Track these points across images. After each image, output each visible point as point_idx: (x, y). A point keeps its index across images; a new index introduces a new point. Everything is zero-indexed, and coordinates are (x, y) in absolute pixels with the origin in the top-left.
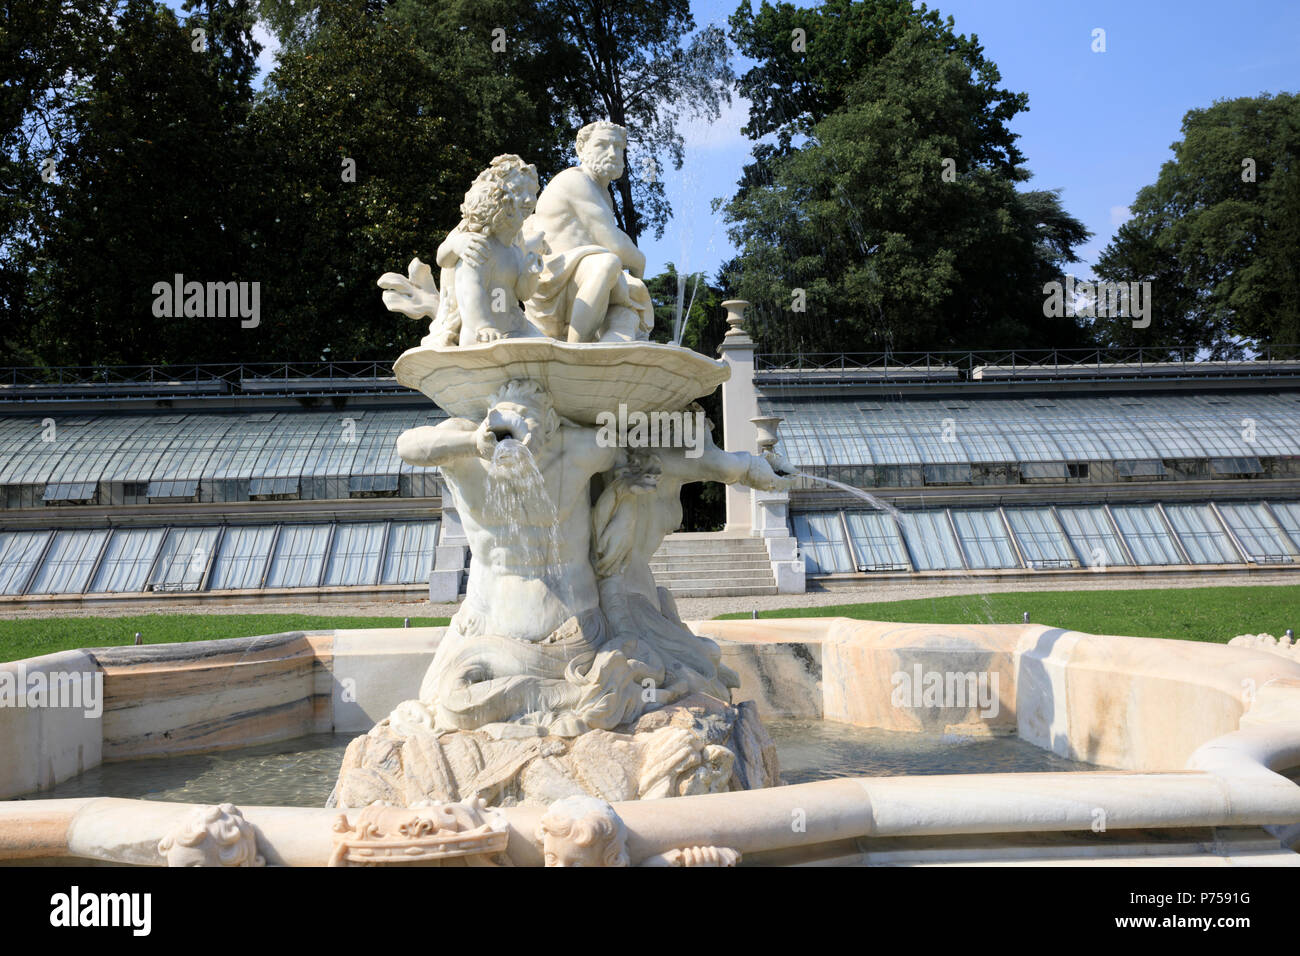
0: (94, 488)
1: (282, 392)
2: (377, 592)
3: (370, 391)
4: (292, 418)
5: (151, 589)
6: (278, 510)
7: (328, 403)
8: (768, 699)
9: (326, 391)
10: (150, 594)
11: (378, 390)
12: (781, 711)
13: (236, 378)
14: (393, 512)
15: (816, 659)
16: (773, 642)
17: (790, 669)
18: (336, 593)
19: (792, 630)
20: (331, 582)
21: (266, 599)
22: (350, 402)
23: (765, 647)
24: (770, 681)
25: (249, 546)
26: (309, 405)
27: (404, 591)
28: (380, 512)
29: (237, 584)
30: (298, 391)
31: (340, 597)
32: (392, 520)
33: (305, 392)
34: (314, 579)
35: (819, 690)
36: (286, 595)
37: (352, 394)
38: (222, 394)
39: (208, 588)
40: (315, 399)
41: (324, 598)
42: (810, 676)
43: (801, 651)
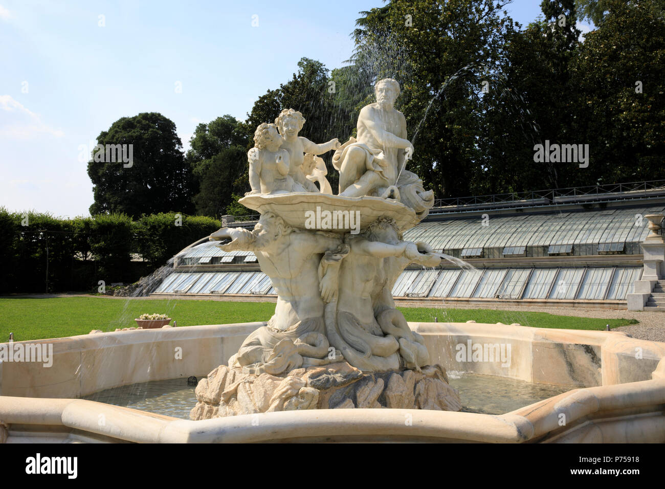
0: (481, 250)
1: (573, 202)
2: (603, 303)
3: (618, 199)
4: (577, 215)
5: (498, 297)
6: (560, 261)
7: (597, 206)
8: (571, 375)
9: (595, 200)
10: (497, 300)
11: (623, 199)
12: (578, 383)
13: (550, 197)
14: (617, 262)
15: (598, 354)
16: (573, 343)
17: (582, 359)
18: (582, 303)
19: (586, 337)
20: (581, 297)
21: (548, 304)
22: (609, 206)
23: (568, 345)
24: (571, 365)
25: (544, 277)
26: (587, 208)
27: (618, 304)
28: (610, 262)
29: (536, 296)
30: (581, 201)
31: (584, 305)
32: (617, 267)
33: (585, 202)
34: (573, 295)
35: (599, 374)
36: (558, 303)
37: (609, 201)
38: (545, 204)
39: (522, 298)
40: (591, 205)
41: (576, 305)
42: (594, 364)
43: (589, 349)
